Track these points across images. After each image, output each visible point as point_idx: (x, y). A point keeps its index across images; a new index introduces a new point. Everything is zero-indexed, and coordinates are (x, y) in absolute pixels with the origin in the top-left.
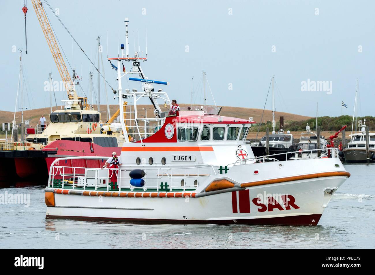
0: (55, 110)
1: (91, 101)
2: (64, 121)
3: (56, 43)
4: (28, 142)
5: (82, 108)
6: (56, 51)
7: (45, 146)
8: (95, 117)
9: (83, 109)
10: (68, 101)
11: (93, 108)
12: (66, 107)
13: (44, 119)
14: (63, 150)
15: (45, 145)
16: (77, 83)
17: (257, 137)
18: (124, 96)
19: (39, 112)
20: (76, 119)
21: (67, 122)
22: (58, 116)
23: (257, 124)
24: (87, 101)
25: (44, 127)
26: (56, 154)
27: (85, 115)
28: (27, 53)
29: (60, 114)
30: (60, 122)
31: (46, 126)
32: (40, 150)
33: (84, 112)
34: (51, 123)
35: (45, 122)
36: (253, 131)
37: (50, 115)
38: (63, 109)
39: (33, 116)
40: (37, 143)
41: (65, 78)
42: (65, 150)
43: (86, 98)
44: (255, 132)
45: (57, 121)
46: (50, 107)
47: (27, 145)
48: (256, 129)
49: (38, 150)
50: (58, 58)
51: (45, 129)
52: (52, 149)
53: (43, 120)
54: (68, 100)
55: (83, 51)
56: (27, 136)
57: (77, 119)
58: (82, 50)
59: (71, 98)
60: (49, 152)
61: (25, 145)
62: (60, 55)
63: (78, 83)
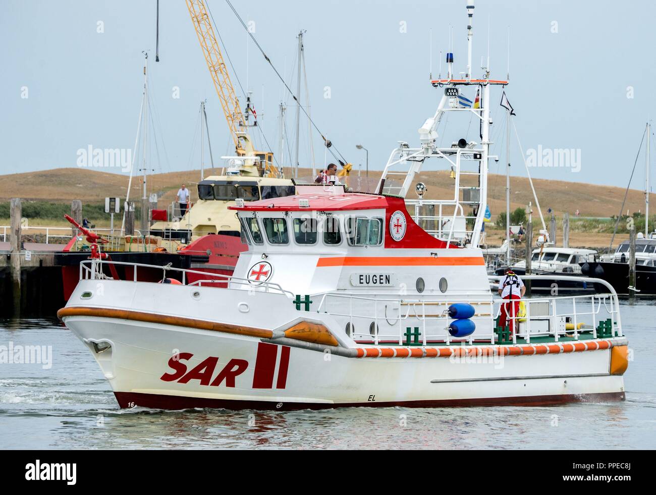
0: (210, 175)
1: (280, 161)
2: (225, 198)
3: (216, 42)
4: (153, 237)
5: (262, 173)
6: (214, 59)
7: (186, 245)
8: (286, 191)
9: (264, 175)
10: (234, 159)
11: (283, 174)
12: (231, 170)
13: (187, 192)
14: (221, 255)
15: (186, 243)
16: (253, 124)
17: (611, 244)
18: (478, 156)
19: (181, 177)
20: (249, 195)
21: (230, 200)
22: (213, 188)
23: (613, 217)
24: (273, 159)
25: (186, 208)
26: (208, 262)
27: (267, 186)
28: (157, 60)
29: (219, 184)
30: (216, 200)
31: (190, 206)
32: (175, 253)
33: (266, 181)
34: (200, 200)
35: (187, 198)
36: (605, 231)
37: (198, 185)
38: (226, 174)
39: (169, 186)
40: (170, 238)
41: (232, 113)
42: (225, 256)
43: (270, 155)
44: (608, 234)
45: (212, 197)
46: (199, 169)
47: (151, 243)
48: (611, 228)
49: (171, 253)
50: (220, 72)
51: (187, 212)
52: (200, 252)
53: (184, 194)
54: (234, 156)
55: (269, 60)
56: (152, 225)
57: (251, 196)
58: (266, 57)
59: (241, 152)
60: (192, 257)
61: (147, 243)
62: (222, 66)
63: (255, 123)
